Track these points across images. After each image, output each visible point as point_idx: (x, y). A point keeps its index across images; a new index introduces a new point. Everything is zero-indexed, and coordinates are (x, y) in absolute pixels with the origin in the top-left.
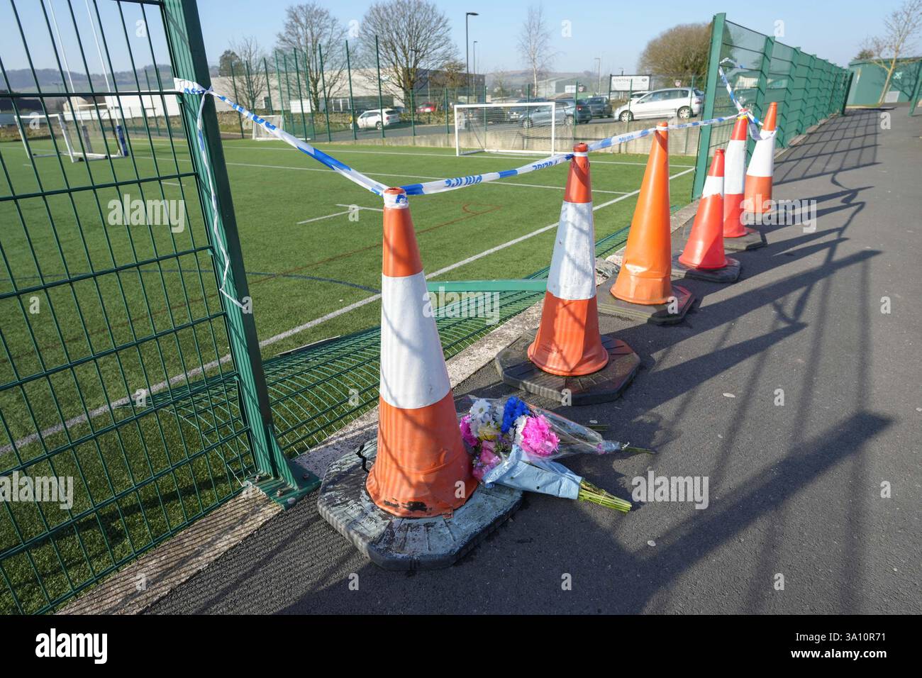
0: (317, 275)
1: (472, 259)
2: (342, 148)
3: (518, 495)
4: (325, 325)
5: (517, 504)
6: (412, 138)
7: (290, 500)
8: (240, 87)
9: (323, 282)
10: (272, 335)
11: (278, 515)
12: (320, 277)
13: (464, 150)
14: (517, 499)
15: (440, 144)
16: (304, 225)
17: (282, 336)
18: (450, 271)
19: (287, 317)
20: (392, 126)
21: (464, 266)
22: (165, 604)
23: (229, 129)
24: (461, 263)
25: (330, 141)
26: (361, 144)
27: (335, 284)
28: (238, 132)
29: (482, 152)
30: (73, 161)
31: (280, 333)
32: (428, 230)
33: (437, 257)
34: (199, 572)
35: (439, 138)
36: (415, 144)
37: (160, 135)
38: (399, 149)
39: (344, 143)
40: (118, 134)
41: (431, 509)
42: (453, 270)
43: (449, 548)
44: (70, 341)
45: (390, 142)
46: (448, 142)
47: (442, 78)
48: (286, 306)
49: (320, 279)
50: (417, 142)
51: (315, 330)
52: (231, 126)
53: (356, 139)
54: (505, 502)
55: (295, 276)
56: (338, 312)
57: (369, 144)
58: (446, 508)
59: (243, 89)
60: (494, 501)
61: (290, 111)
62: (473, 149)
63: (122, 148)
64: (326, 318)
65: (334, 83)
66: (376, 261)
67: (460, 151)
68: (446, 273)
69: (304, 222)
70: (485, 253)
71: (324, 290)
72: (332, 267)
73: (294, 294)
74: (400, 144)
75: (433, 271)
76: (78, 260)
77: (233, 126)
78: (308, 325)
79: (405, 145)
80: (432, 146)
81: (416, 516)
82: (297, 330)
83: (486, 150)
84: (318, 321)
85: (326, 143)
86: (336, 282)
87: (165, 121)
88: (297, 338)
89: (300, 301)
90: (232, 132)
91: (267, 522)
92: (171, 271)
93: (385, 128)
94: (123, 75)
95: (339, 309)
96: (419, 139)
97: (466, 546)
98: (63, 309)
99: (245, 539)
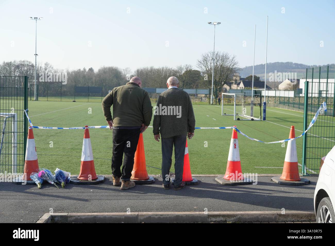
30: (234, 120)
63: (262, 115)
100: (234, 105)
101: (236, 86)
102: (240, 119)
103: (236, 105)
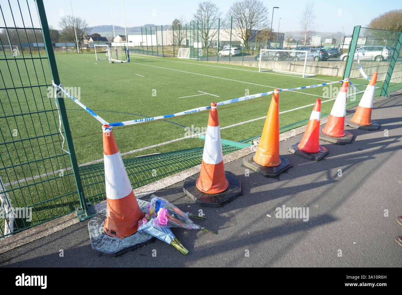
0: (176, 122)
1: (242, 123)
2: (211, 64)
3: (150, 237)
4: (170, 145)
5: (148, 240)
6: (242, 62)
7: (83, 219)
8: (176, 35)
9: (177, 126)
10: (149, 145)
11: (77, 223)
12: (177, 123)
13: (263, 69)
14: (149, 239)
15: (254, 66)
16: (181, 99)
17: (152, 146)
18: (231, 127)
19: (158, 139)
20: (236, 55)
21: (238, 126)
22: (30, 244)
23: (170, 52)
24: (237, 124)
25: (208, 60)
26: (220, 63)
27: (182, 127)
28: (173, 54)
29: (271, 71)
30: (110, 63)
31: (152, 145)
32: (230, 107)
33: (228, 120)
34: (45, 237)
35: (254, 63)
36: (242, 65)
37: (143, 54)
38: (236, 66)
39: (213, 62)
40: (127, 53)
41: (117, 235)
42: (232, 127)
43: (114, 250)
44: (82, 137)
45: (232, 63)
46: (257, 65)
47: (261, 35)
48: (159, 134)
49: (177, 124)
50: (244, 64)
51: (165, 146)
52: (170, 51)
53: (218, 61)
54: (144, 239)
55: (168, 121)
56: (177, 140)
57: (223, 63)
58: (123, 236)
59: (177, 37)
60: (141, 237)
61: (193, 46)
62: (268, 69)
63: (128, 59)
64: (172, 141)
65: (214, 35)
66: (202, 119)
67: (261, 69)
68: (228, 128)
69: (181, 98)
70: (249, 121)
71: (176, 129)
72: (184, 119)
73: (164, 129)
74: (236, 64)
75: (223, 127)
76: (97, 104)
77: (172, 51)
78: (164, 143)
79: (238, 65)
80: (250, 66)
81: (113, 236)
82: (159, 145)
83: (273, 70)
84: (169, 142)
85: (206, 61)
86: (182, 126)
87: (146, 48)
88: (157, 149)
89: (165, 132)
90: (171, 54)
91: (72, 225)
92: (125, 113)
93: (233, 56)
94: (137, 28)
95: (178, 138)
96: (244, 62)
97: (121, 251)
98: (85, 123)
99: (63, 229)
100: (95, 53)
101: (87, 40)
102: (114, 62)
103: (97, 53)
